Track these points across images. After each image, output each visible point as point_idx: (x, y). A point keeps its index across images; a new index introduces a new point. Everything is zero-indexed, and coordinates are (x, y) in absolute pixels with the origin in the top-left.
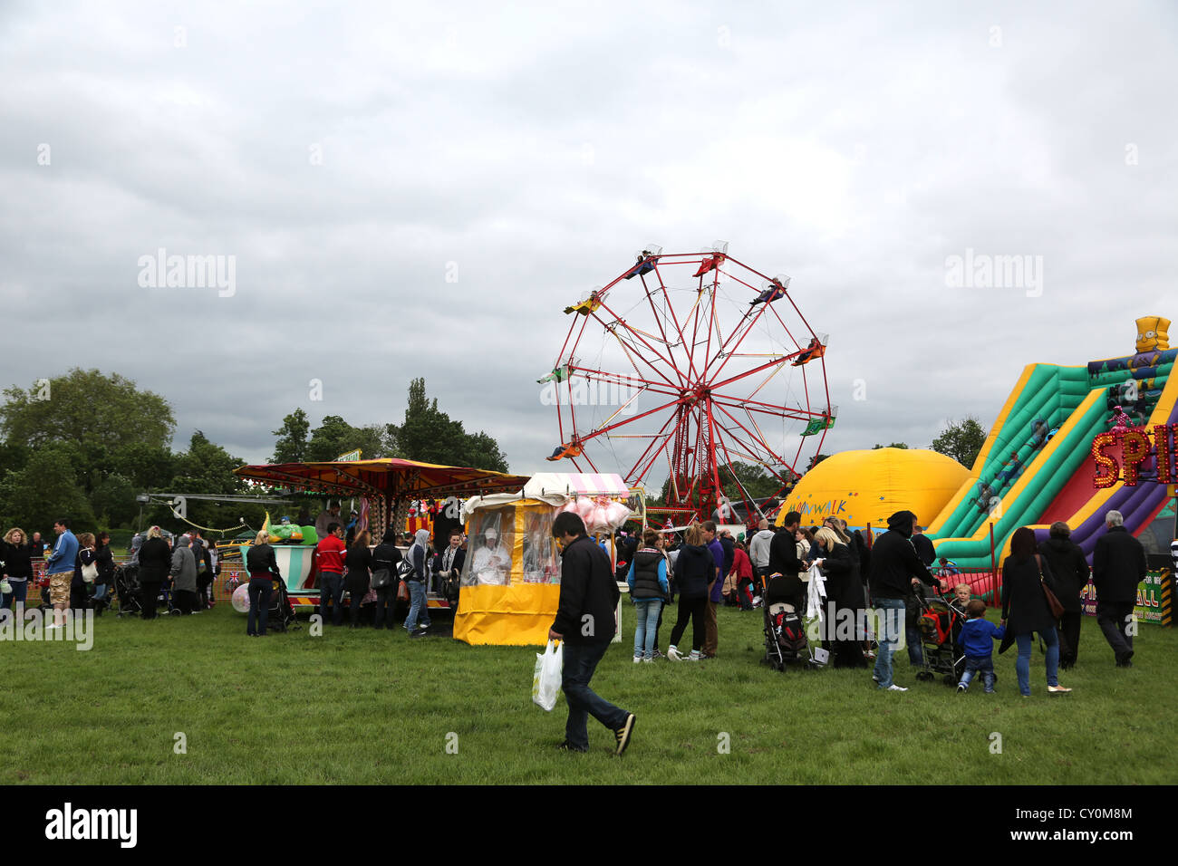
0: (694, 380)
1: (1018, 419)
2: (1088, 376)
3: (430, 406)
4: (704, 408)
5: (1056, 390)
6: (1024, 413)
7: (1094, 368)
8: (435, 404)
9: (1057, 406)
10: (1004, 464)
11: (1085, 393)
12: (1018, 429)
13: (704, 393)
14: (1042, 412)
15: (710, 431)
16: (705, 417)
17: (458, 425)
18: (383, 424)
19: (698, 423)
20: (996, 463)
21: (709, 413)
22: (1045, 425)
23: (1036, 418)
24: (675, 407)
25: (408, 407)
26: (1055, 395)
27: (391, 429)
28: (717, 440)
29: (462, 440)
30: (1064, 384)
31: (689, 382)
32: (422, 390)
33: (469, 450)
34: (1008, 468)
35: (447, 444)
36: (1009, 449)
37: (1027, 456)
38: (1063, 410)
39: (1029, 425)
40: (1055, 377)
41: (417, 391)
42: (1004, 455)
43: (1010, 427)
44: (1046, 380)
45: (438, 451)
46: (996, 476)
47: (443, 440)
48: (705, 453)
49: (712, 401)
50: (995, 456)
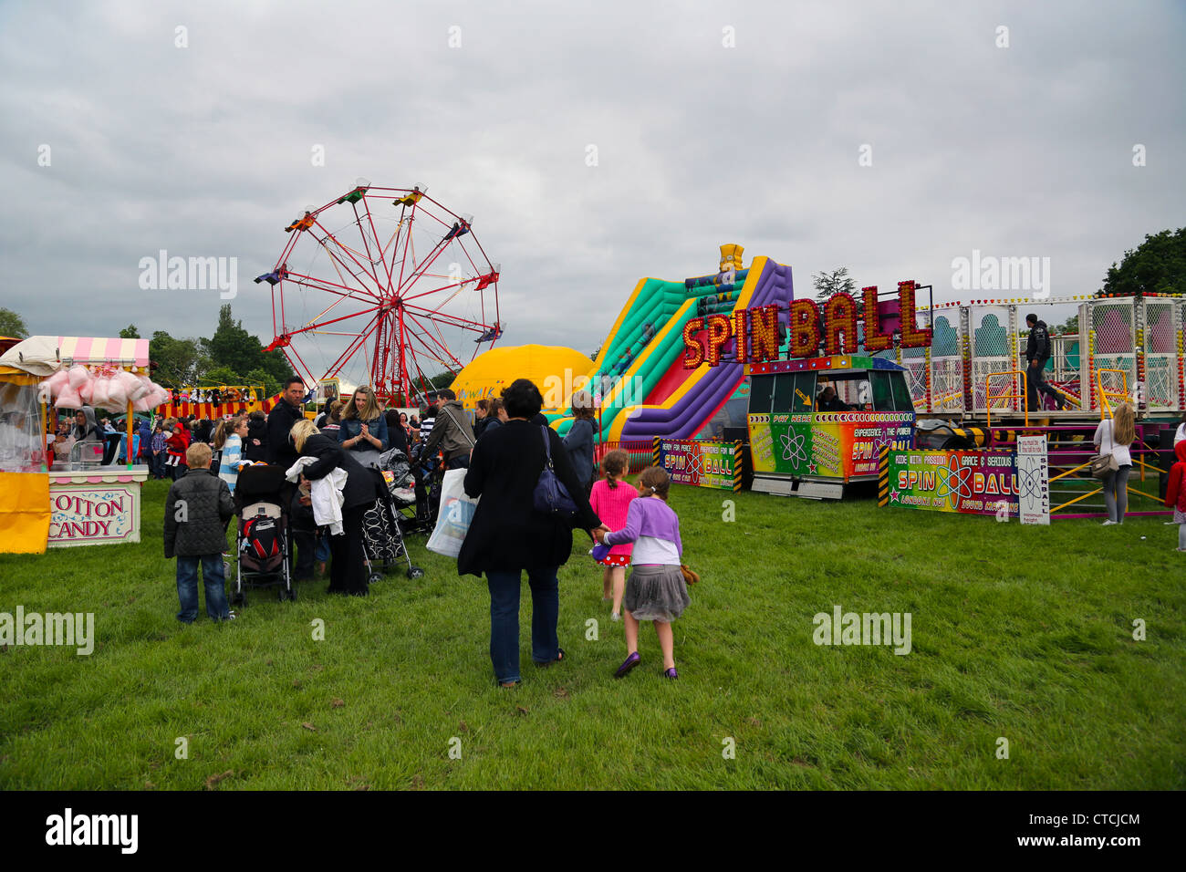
0: (391, 292)
1: (632, 322)
2: (685, 290)
3: (236, 325)
4: (397, 314)
5: (661, 300)
6: (637, 317)
7: (690, 284)
8: (240, 323)
9: (662, 313)
10: (621, 357)
11: (681, 303)
12: (632, 330)
13: (397, 303)
14: (651, 316)
15: (402, 333)
16: (397, 322)
17: (255, 339)
18: (196, 338)
19: (392, 325)
20: (614, 357)
21: (401, 319)
22: (652, 327)
23: (646, 321)
24: (376, 312)
25: (218, 325)
26: (660, 304)
27: (204, 341)
28: (406, 342)
29: (258, 351)
30: (669, 296)
31: (387, 294)
32: (229, 313)
33: (263, 357)
34: (623, 360)
35: (246, 353)
36: (624, 345)
37: (638, 352)
38: (667, 315)
39: (640, 326)
40: (661, 290)
41: (225, 314)
42: (621, 350)
43: (626, 328)
44: (655, 291)
45: (240, 359)
46: (613, 366)
47: (243, 350)
48: (397, 351)
49: (404, 310)
50: (614, 351)
